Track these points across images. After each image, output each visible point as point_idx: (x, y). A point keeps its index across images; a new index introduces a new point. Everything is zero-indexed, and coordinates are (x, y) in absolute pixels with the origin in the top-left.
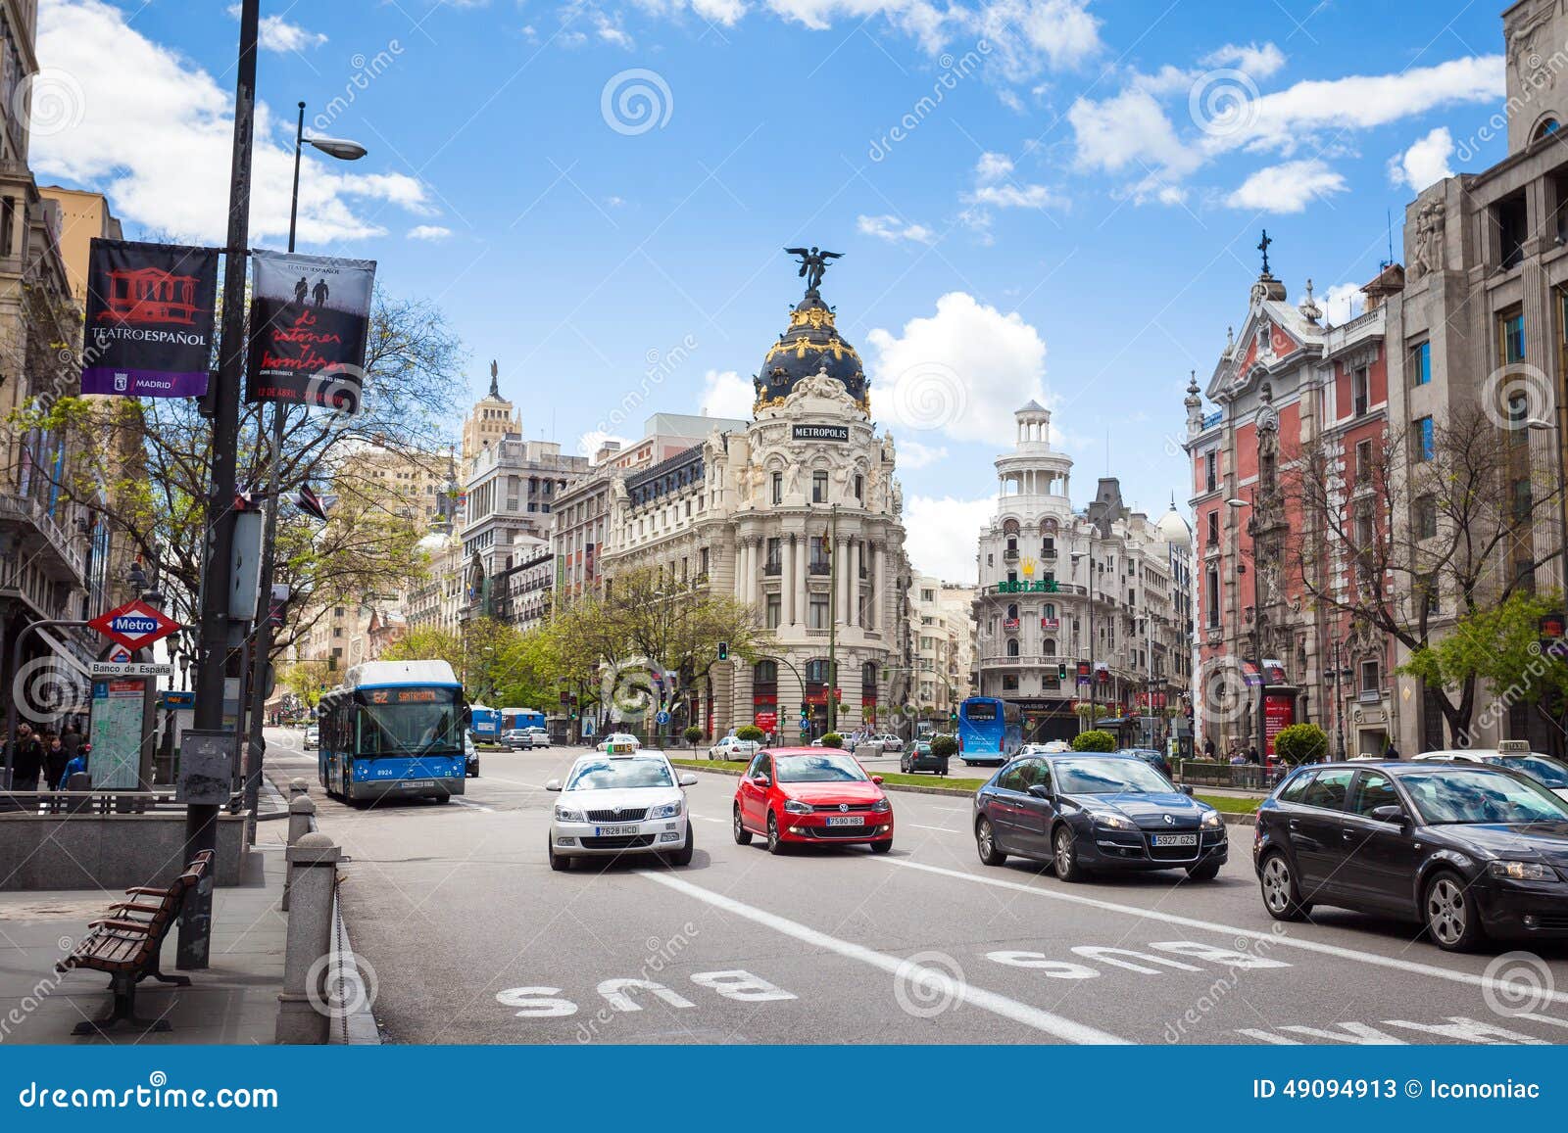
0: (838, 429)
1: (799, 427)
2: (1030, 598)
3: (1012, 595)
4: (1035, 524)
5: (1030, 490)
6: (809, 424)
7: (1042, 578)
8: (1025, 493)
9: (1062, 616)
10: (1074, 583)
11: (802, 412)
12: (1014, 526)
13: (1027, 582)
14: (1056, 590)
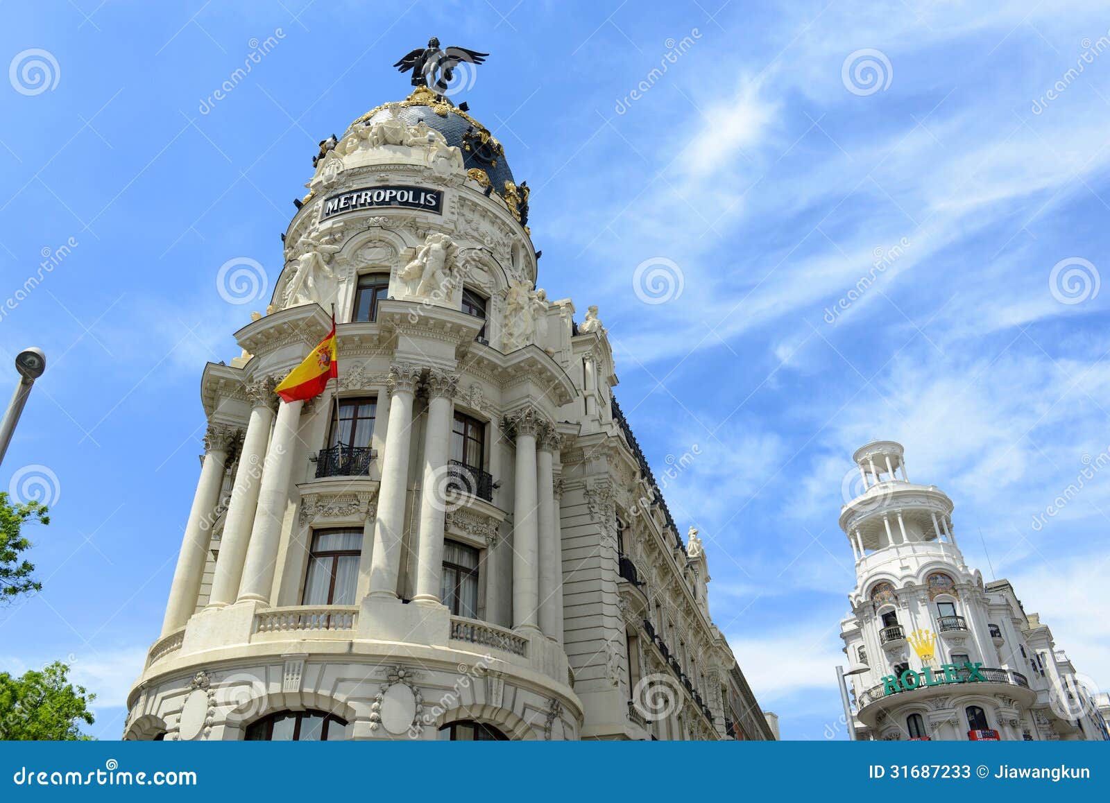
2: (938, 697)
3: (907, 695)
4: (918, 582)
5: (898, 540)
6: (355, 187)
7: (949, 662)
8: (892, 544)
9: (1001, 724)
10: (1005, 667)
11: (341, 169)
12: (885, 593)
13: (926, 671)
14: (976, 679)
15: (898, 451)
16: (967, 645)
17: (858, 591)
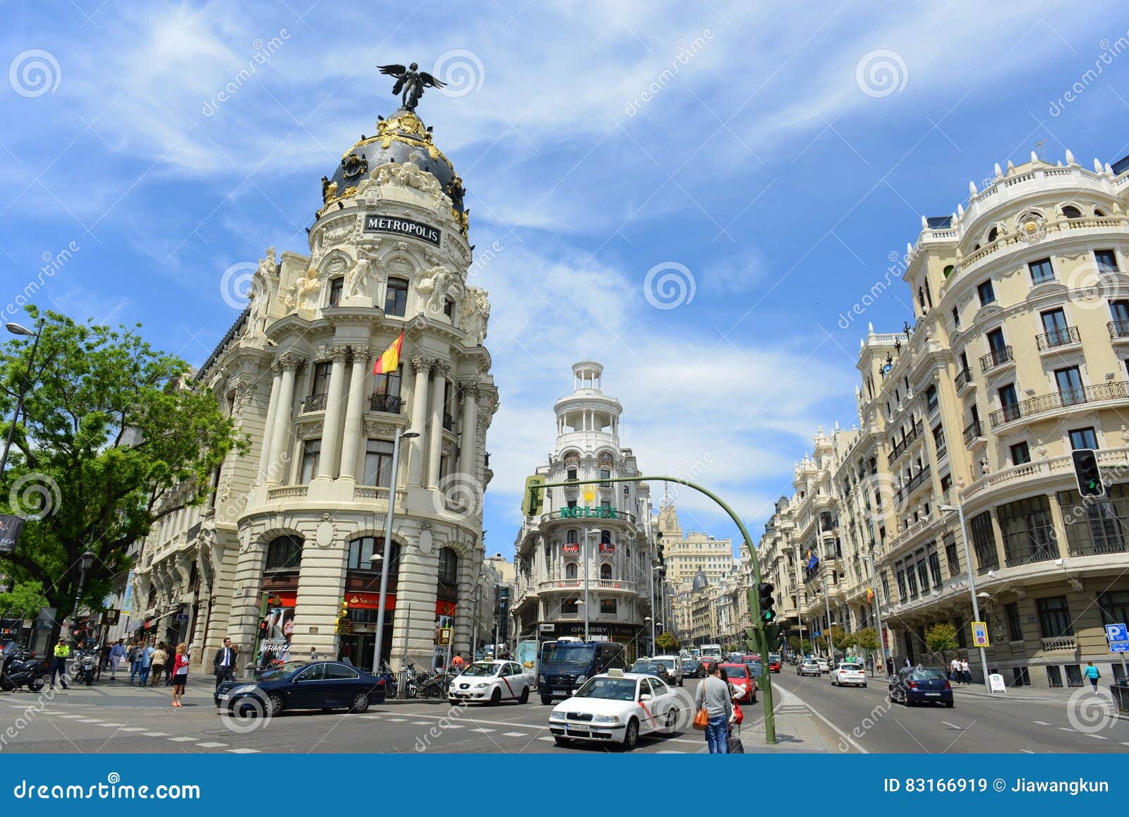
0: (428, 228)
1: (375, 217)
2: (589, 523)
3: (573, 520)
4: (594, 457)
5: (588, 428)
6: (388, 214)
7: (599, 505)
8: (584, 430)
9: (617, 542)
10: (628, 512)
11: (380, 198)
12: (574, 458)
13: (587, 509)
14: (614, 516)
15: (599, 369)
16: (611, 497)
17: (557, 454)
